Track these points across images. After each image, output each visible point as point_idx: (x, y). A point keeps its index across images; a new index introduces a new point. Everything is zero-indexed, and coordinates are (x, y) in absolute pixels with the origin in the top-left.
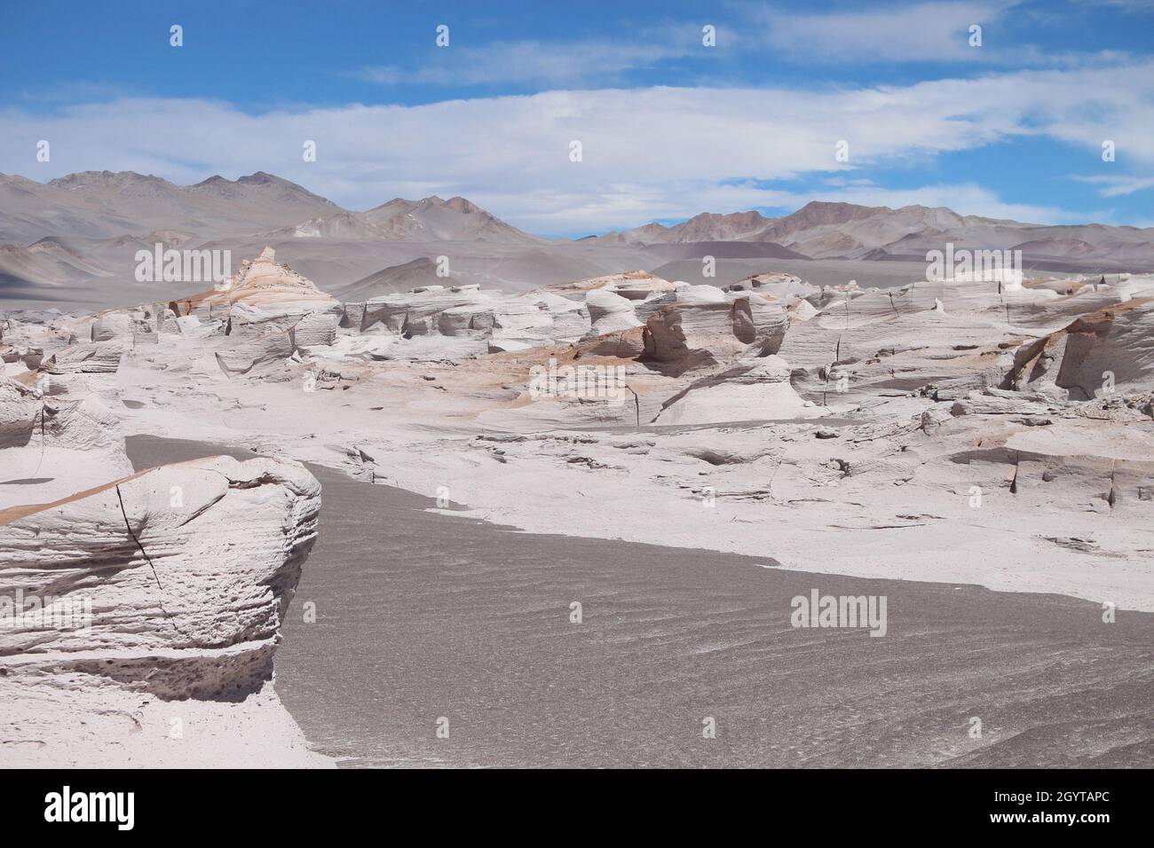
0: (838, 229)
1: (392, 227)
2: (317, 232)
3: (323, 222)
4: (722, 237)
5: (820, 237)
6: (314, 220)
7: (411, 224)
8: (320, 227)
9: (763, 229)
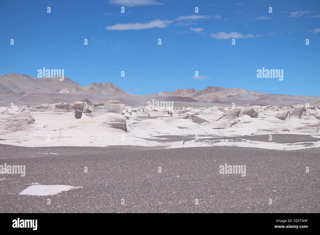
0: (214, 94)
1: (90, 91)
2: (68, 91)
3: (70, 89)
4: (183, 95)
5: (210, 96)
6: (68, 88)
7: (95, 90)
8: (69, 90)
9: (195, 93)
